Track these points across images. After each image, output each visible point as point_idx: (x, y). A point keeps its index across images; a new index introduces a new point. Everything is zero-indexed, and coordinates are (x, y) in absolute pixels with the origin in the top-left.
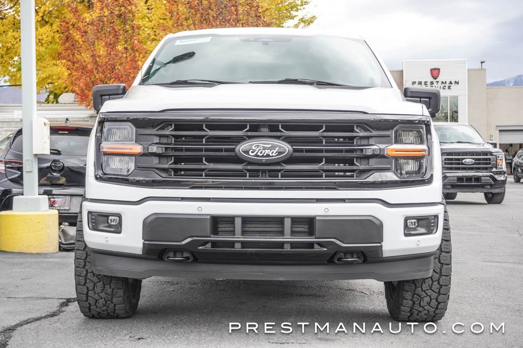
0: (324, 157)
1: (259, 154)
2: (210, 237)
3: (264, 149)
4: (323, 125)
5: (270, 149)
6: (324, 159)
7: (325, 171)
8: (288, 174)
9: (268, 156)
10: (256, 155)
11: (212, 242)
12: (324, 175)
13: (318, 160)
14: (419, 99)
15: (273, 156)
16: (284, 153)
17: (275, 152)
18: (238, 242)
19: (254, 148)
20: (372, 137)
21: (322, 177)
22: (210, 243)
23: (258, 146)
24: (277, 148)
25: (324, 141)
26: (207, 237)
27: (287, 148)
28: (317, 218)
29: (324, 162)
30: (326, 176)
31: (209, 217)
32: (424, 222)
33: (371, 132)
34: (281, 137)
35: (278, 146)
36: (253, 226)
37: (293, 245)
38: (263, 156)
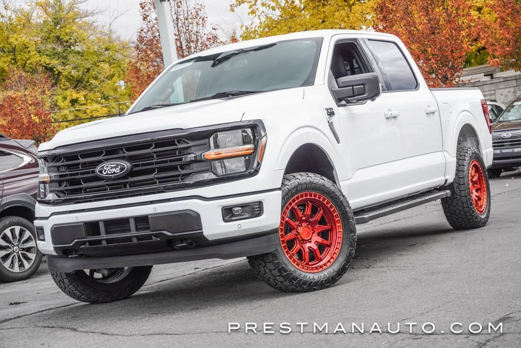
0: (156, 168)
1: (109, 172)
2: (87, 238)
3: (112, 168)
4: (152, 144)
5: (115, 167)
6: (156, 170)
7: (158, 178)
8: (133, 184)
9: (114, 173)
10: (107, 174)
11: (89, 242)
12: (157, 182)
13: (151, 171)
14: (352, 87)
15: (117, 173)
16: (124, 169)
17: (118, 169)
18: (104, 239)
19: (105, 169)
20: (190, 147)
21: (156, 183)
22: (88, 243)
23: (108, 166)
24: (120, 166)
25: (155, 156)
26: (84, 238)
27: (127, 165)
28: (149, 216)
29: (156, 172)
30: (159, 183)
31: (82, 224)
32: (247, 209)
33: (188, 143)
34: (124, 157)
35: (120, 165)
36: (112, 227)
37: (138, 238)
38: (111, 174)
